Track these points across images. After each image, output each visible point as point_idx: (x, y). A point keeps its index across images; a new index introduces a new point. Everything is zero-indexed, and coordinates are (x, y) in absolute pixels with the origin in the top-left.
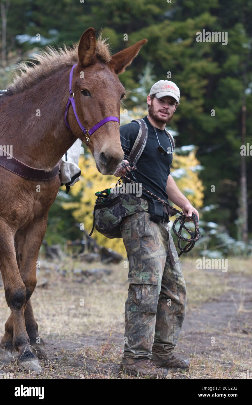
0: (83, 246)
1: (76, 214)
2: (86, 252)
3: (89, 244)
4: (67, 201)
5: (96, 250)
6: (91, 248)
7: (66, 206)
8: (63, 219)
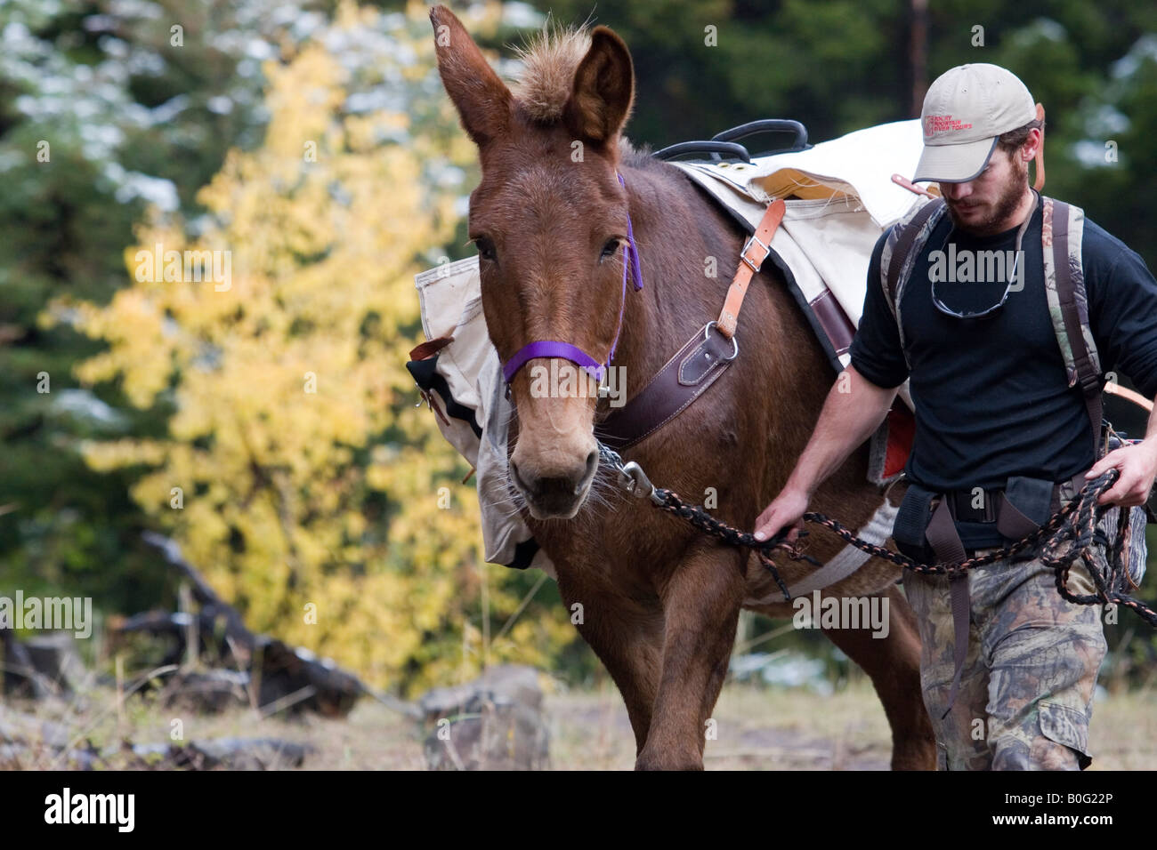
0: (177, 633)
1: (147, 494)
2: (192, 663)
3: (205, 627)
4: (105, 436)
5: (239, 653)
6: (216, 647)
7: (102, 457)
8: (89, 516)
